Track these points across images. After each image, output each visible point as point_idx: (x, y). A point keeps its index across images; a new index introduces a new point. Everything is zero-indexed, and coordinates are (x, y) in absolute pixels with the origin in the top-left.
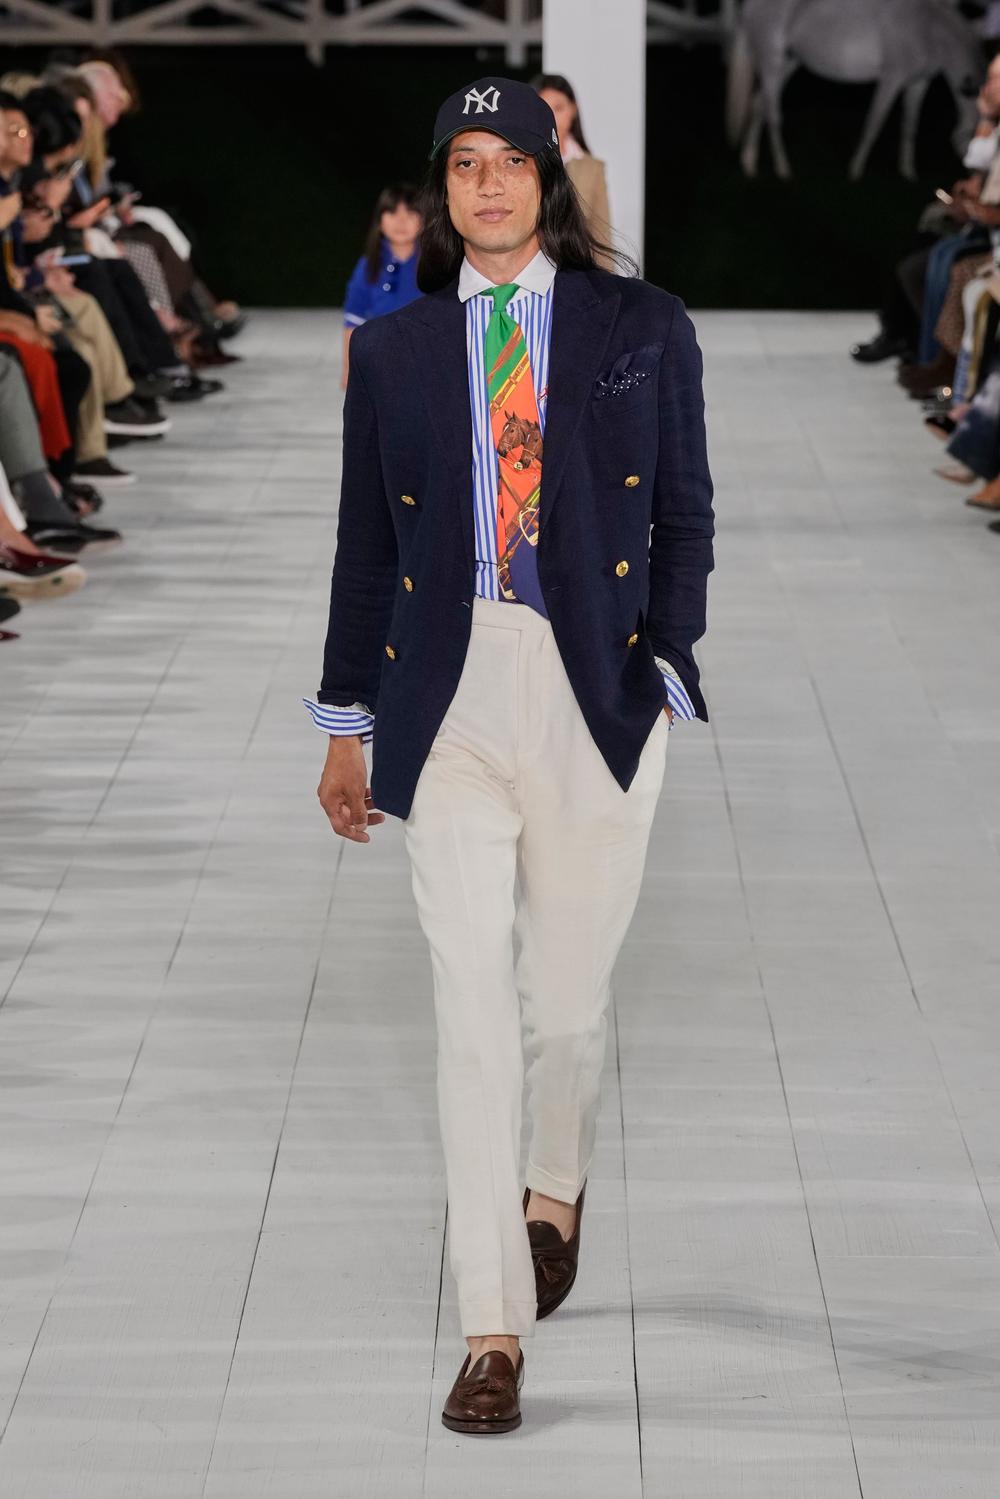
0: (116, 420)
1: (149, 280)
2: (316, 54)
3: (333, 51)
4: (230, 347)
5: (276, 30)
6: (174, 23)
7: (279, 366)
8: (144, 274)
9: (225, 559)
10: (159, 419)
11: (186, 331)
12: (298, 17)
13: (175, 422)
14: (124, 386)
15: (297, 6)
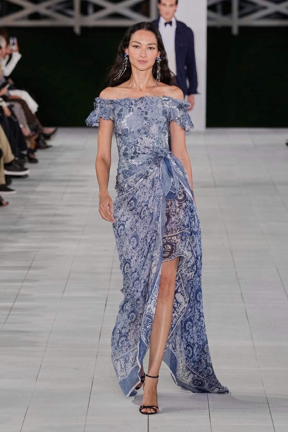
0: (8, 170)
1: (20, 118)
2: (77, 30)
3: (84, 29)
4: (49, 143)
5: (62, 21)
6: (23, 18)
7: (68, 149)
8: (18, 116)
9: (51, 223)
10: (26, 169)
11: (33, 136)
12: (70, 16)
13: (31, 170)
14: (10, 157)
15: (70, 12)
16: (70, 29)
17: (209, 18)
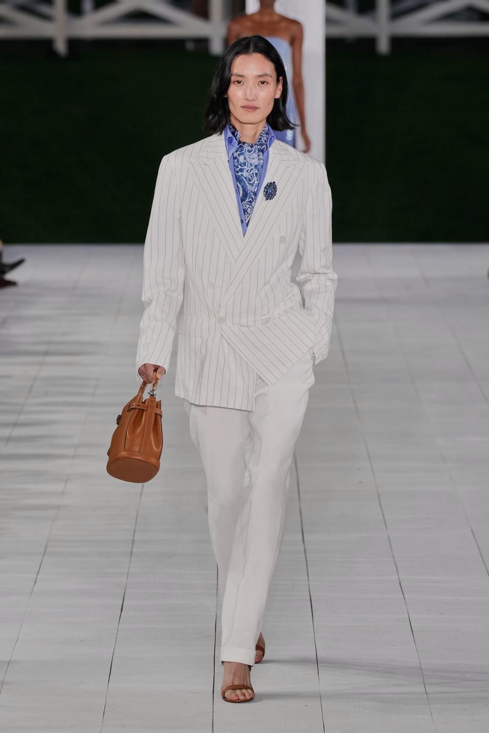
2: (61, 47)
3: (74, 43)
5: (30, 27)
12: (45, 18)
15: (44, 9)
16: (47, 44)
17: (329, 21)
